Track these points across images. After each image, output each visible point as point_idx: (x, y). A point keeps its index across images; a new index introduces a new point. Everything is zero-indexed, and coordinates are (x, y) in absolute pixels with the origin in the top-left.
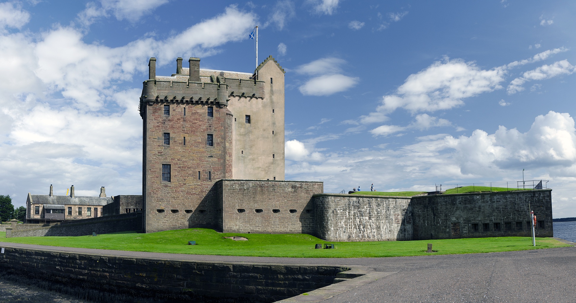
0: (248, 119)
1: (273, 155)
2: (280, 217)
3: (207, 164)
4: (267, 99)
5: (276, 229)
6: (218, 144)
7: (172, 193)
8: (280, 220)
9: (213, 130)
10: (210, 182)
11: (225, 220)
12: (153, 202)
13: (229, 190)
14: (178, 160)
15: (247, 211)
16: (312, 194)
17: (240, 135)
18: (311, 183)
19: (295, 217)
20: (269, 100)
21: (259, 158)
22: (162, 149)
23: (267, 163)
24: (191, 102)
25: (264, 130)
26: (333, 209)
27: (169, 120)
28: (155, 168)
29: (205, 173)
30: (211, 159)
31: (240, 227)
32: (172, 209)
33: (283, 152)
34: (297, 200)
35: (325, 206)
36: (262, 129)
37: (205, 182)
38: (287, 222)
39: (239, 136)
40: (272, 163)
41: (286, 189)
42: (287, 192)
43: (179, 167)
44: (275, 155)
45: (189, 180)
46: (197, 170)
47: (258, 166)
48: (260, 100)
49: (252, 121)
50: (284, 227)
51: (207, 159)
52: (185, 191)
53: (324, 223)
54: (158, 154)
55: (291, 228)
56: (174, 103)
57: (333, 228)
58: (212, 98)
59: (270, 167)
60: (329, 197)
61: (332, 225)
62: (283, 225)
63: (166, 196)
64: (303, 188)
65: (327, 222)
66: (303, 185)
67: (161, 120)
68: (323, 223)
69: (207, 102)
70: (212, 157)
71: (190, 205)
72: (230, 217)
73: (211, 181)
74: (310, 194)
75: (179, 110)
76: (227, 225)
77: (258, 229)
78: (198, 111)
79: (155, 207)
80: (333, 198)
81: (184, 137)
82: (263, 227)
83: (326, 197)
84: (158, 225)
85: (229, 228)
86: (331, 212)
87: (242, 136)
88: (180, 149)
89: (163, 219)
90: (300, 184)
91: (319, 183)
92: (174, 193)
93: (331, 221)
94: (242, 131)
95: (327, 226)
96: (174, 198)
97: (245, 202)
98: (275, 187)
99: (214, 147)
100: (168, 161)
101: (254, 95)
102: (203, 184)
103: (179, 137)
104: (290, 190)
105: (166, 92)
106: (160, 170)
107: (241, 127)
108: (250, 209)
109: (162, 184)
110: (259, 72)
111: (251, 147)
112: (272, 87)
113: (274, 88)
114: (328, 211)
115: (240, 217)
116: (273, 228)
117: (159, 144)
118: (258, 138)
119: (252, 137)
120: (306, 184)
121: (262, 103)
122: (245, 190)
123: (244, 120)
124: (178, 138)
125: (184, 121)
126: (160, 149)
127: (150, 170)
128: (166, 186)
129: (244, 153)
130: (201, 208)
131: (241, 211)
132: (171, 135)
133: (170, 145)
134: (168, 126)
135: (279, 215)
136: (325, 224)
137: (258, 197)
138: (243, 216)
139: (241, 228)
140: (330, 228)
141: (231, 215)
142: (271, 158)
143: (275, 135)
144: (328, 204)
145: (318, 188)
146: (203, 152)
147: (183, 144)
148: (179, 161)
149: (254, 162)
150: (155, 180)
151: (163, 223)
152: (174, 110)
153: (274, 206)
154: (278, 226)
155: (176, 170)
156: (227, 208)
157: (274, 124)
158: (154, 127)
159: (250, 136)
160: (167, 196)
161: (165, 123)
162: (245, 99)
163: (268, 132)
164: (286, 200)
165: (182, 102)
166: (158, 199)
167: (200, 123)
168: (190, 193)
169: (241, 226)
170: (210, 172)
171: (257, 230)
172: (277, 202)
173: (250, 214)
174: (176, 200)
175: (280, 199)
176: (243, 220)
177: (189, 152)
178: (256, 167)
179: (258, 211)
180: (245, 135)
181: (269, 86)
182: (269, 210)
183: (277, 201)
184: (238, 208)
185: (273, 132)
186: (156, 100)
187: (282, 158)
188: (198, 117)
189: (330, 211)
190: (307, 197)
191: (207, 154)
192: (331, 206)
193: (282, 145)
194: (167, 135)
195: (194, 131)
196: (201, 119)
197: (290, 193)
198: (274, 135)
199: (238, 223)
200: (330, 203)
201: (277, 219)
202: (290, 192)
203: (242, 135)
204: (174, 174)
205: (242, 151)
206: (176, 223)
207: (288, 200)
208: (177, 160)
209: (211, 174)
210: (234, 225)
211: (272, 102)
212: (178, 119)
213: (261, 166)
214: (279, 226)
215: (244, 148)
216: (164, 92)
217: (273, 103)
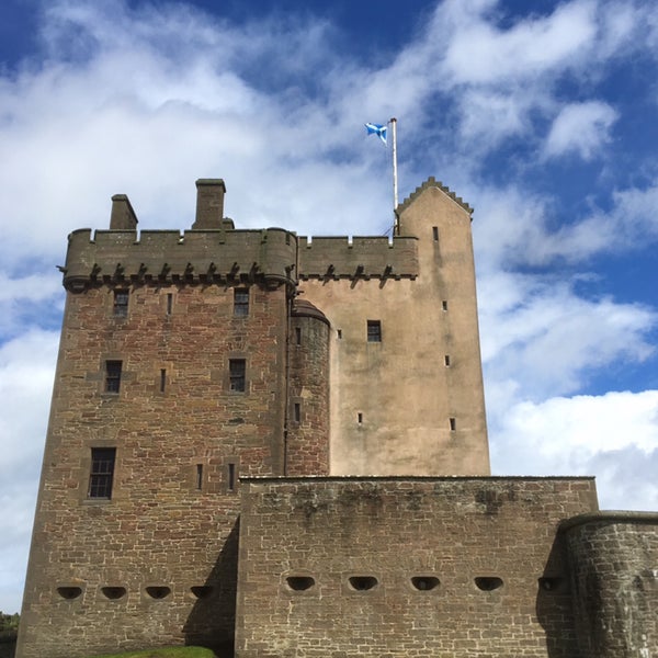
0: (375, 329)
1: (452, 421)
2: (441, 608)
3: (225, 442)
4: (425, 278)
5: (427, 652)
6: (260, 384)
7: (112, 532)
8: (439, 616)
9: (246, 347)
10: (231, 494)
11: (242, 619)
12: (50, 565)
13: (260, 511)
14: (140, 434)
15: (320, 586)
16: (554, 520)
17: (353, 372)
18: (546, 482)
19: (500, 604)
20: (430, 280)
21: (410, 430)
22: (96, 406)
23: (432, 446)
24: (187, 280)
25: (421, 356)
26: (636, 572)
27: (124, 328)
28: (68, 461)
29: (218, 469)
30: (236, 429)
31: (294, 644)
32: (106, 584)
33: (479, 410)
34: (501, 542)
35: (600, 561)
36: (413, 355)
37: (217, 498)
38: (468, 626)
39: (350, 375)
40: (451, 445)
41: (459, 504)
42: (463, 513)
43: (142, 455)
44: (457, 420)
45: (167, 492)
46: (193, 462)
47: (408, 454)
48: (405, 282)
49: (386, 335)
50: (457, 643)
51: (224, 428)
52: (152, 526)
53: (607, 628)
54: (82, 419)
55: (485, 648)
56: (140, 285)
57: (647, 650)
58: (246, 267)
59: (442, 457)
60: (615, 526)
61: (640, 638)
62: (452, 637)
63: (93, 543)
64: (520, 502)
65: (620, 626)
66: (518, 488)
67: (101, 328)
68: (604, 627)
69: (231, 277)
70: (239, 421)
71: (165, 572)
72: (260, 606)
73: (235, 493)
74: (548, 521)
75: (154, 302)
76: (250, 636)
77: (362, 649)
78: (206, 301)
79: (52, 579)
80: (630, 530)
81: (163, 371)
82: (378, 642)
83: (600, 526)
84: (57, 640)
85: (255, 646)
86: (629, 582)
87: (358, 376)
88: (147, 403)
89: (74, 618)
90: (508, 487)
91: (577, 483)
92: (119, 533)
93: (634, 618)
94: (358, 361)
95: (620, 641)
96: (116, 548)
97: (314, 554)
98: (419, 499)
99: (248, 394)
100: (110, 437)
101: (389, 270)
102: (209, 503)
103: (150, 371)
104: (472, 506)
105: (120, 256)
106: (83, 464)
107: (355, 352)
108: (332, 575)
109: (85, 507)
110: (401, 217)
111: (385, 402)
112: (437, 247)
113: (444, 251)
114: (615, 578)
115: (296, 605)
116: (417, 646)
117: (87, 392)
118: (404, 378)
119: (385, 375)
120: (527, 485)
121: (412, 289)
122: (315, 510)
123: (363, 334)
124: (143, 374)
125: (166, 327)
126: (89, 406)
127: (54, 465)
128: (96, 513)
129: (364, 420)
130: (198, 581)
131: (300, 583)
132: (127, 367)
133: (120, 394)
134: (121, 343)
135: (439, 598)
136: (610, 631)
137: (361, 535)
138: (305, 604)
139: (299, 647)
140: (633, 649)
141: (266, 598)
142: (445, 430)
143: (453, 367)
144: (612, 552)
145: (576, 500)
146: (215, 409)
147: (159, 388)
148: (141, 438)
149: (395, 442)
150: (63, 493)
151: (74, 631)
152: (141, 302)
153: (417, 565)
154: (434, 641)
155: (132, 463)
156: (252, 573)
157: (448, 337)
158: (81, 346)
159: (382, 374)
160: (96, 544)
161: (111, 334)
162: (364, 282)
163: (432, 360)
164: (459, 545)
165: (162, 281)
166: (65, 555)
167: (211, 331)
168: (168, 531)
169: (298, 639)
170: (232, 466)
171: (359, 653)
172: (426, 551)
173: (333, 594)
174: (121, 554)
175: (437, 539)
176: (308, 615)
177: (175, 409)
178: (399, 457)
179: (363, 583)
180: (366, 372)
181: (431, 245)
182: (398, 580)
183: (428, 548)
184: (288, 572)
185: (447, 358)
186: (91, 276)
187: (477, 428)
188: (205, 315)
189: (626, 579)
190: (538, 532)
191: (227, 415)
192: (627, 561)
193: (476, 393)
194: (114, 368)
195: (193, 353)
196: (213, 322)
197: (473, 517)
198: (451, 368)
199: (288, 628)
200: (621, 547)
201: (432, 614)
202: (471, 514)
203: (359, 372)
204: (125, 476)
205: (360, 415)
206: (113, 630)
207: (466, 544)
208: (135, 433)
209: (235, 470)
210: (274, 637)
211: (439, 283)
212: (151, 324)
213: (415, 454)
214: (440, 641)
215: (366, 407)
216: (115, 256)
217: (443, 286)
